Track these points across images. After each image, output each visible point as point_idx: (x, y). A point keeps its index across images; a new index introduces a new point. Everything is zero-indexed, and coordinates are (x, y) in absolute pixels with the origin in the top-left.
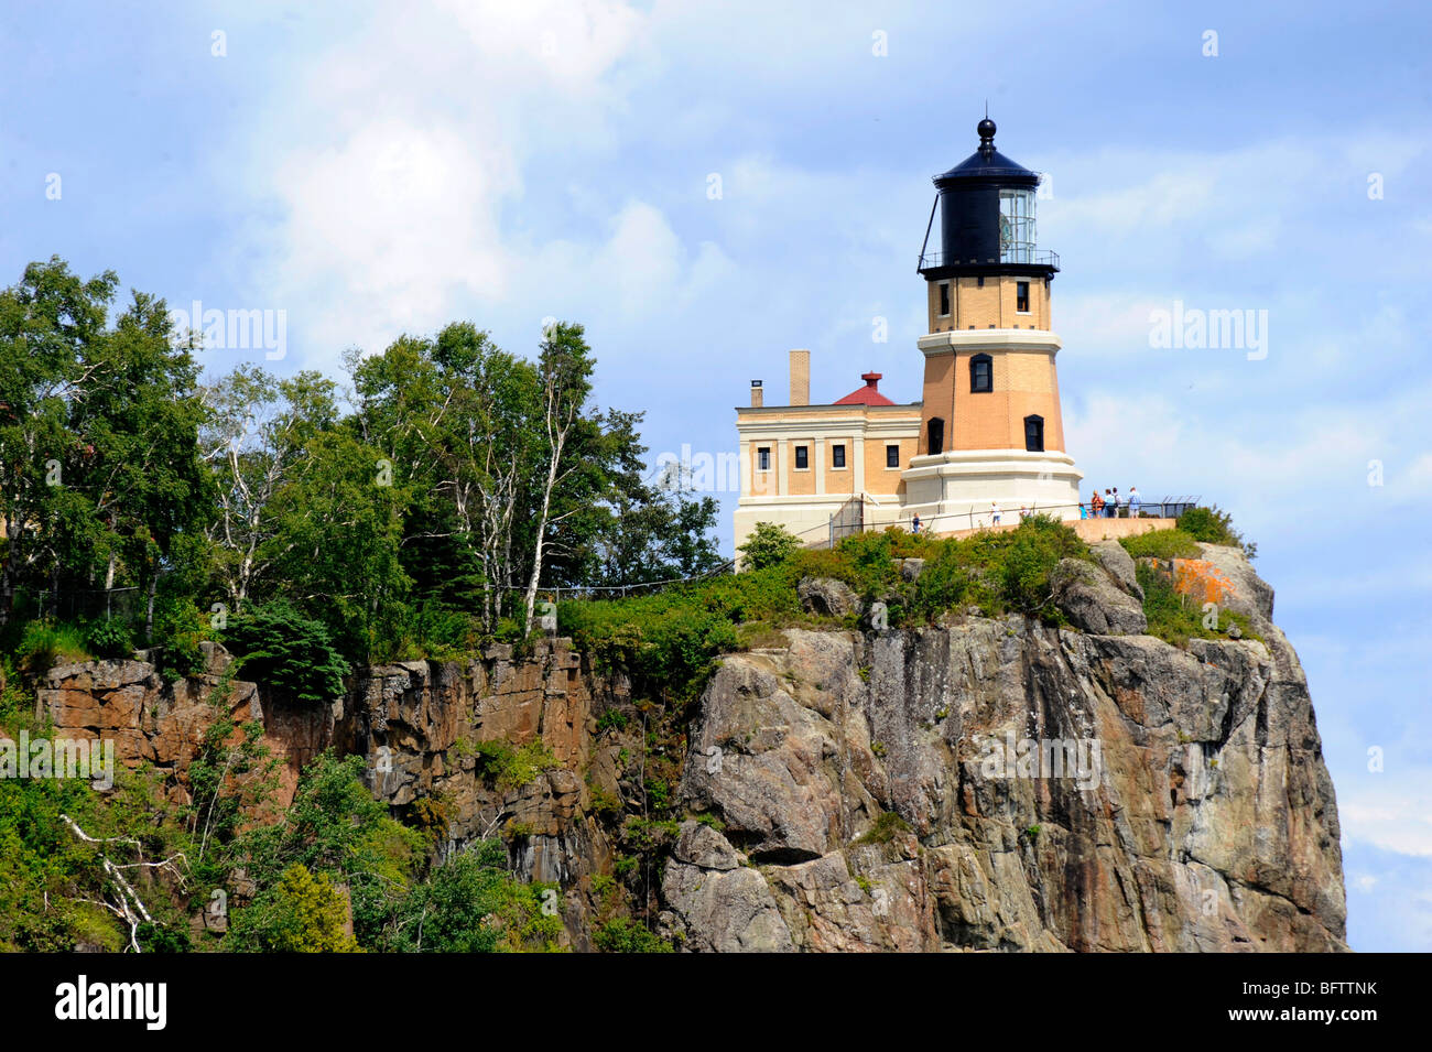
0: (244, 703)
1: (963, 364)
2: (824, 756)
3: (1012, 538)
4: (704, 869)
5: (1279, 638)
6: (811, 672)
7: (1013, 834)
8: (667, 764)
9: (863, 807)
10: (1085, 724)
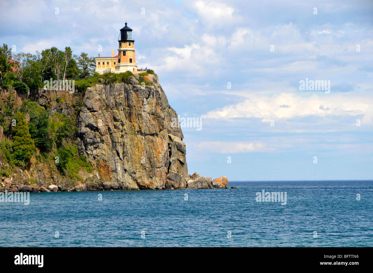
0: (14, 93)
1: (122, 52)
2: (99, 99)
3: (124, 73)
4: (84, 113)
6: (98, 89)
7: (122, 109)
8: (82, 100)
9: (104, 105)
10: (132, 96)
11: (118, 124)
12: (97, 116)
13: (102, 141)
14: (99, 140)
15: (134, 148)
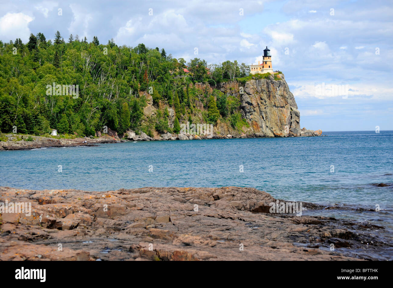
1: (265, 62)
2: (253, 88)
3: (266, 74)
4: (245, 96)
5: (284, 80)
7: (265, 93)
9: (255, 91)
10: (270, 86)
11: (263, 101)
12: (252, 97)
13: (254, 111)
14: (253, 110)
15: (272, 115)
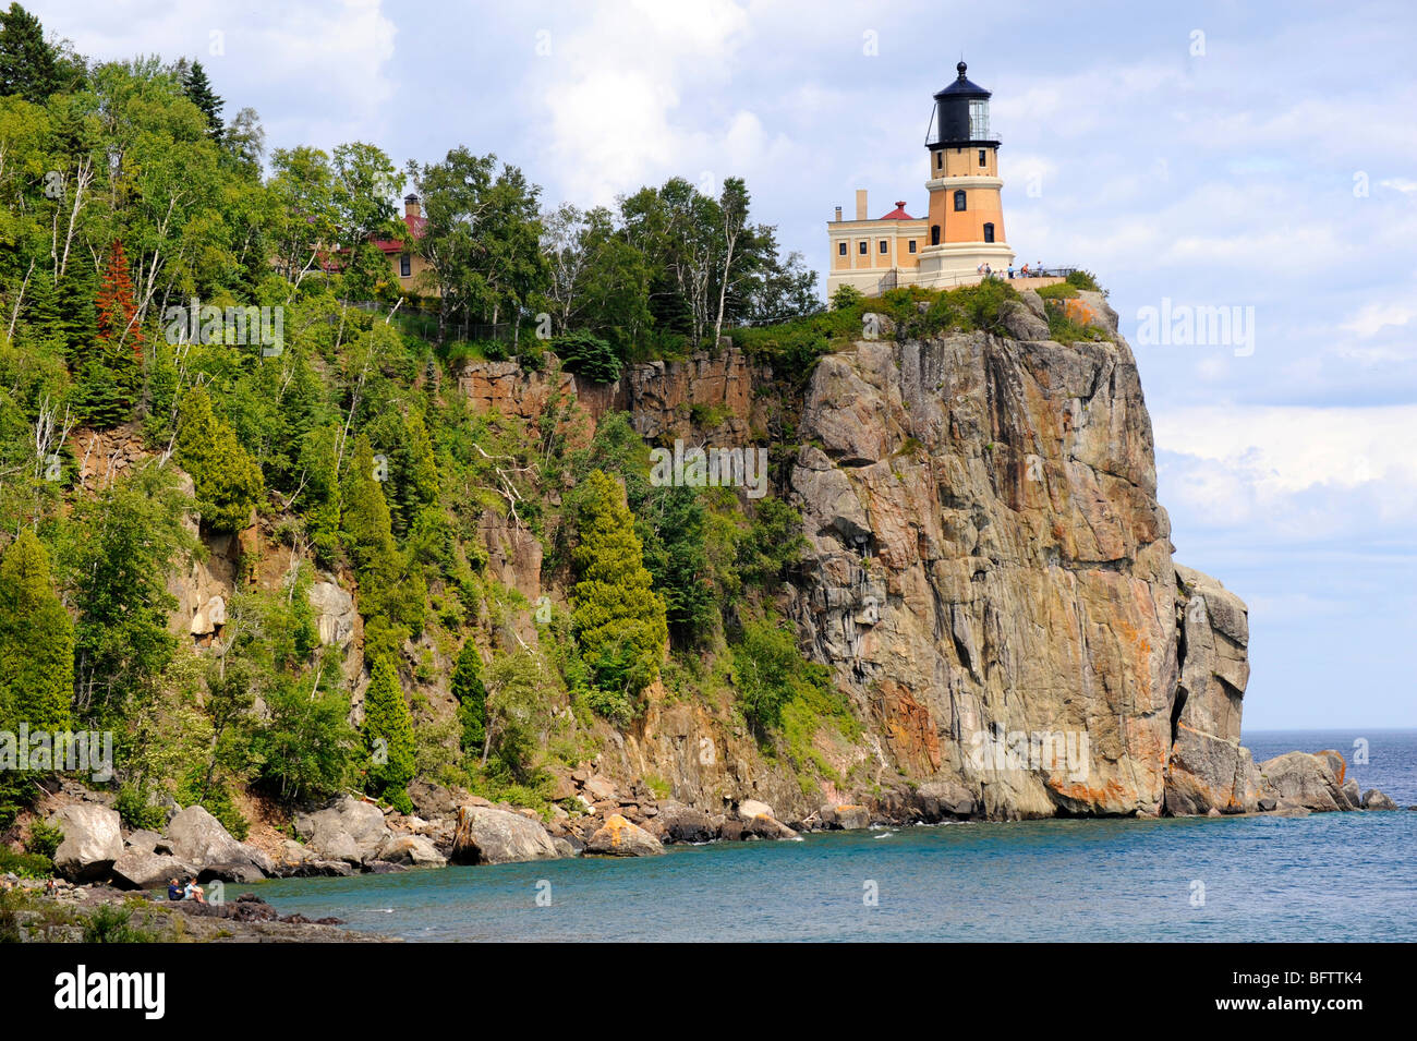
0: (567, 384)
1: (950, 196)
3: (978, 290)
4: (814, 470)
5: (1121, 340)
6: (869, 364)
7: (979, 449)
8: (793, 415)
9: (898, 436)
10: (1017, 389)
11: (961, 517)
12: (871, 484)
13: (895, 597)
14: (880, 592)
15: (1033, 627)
